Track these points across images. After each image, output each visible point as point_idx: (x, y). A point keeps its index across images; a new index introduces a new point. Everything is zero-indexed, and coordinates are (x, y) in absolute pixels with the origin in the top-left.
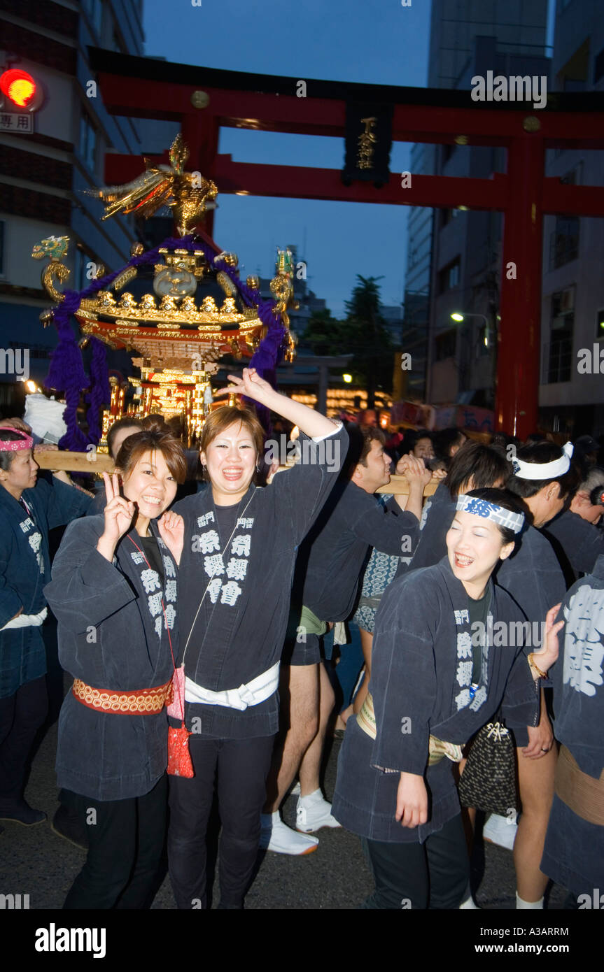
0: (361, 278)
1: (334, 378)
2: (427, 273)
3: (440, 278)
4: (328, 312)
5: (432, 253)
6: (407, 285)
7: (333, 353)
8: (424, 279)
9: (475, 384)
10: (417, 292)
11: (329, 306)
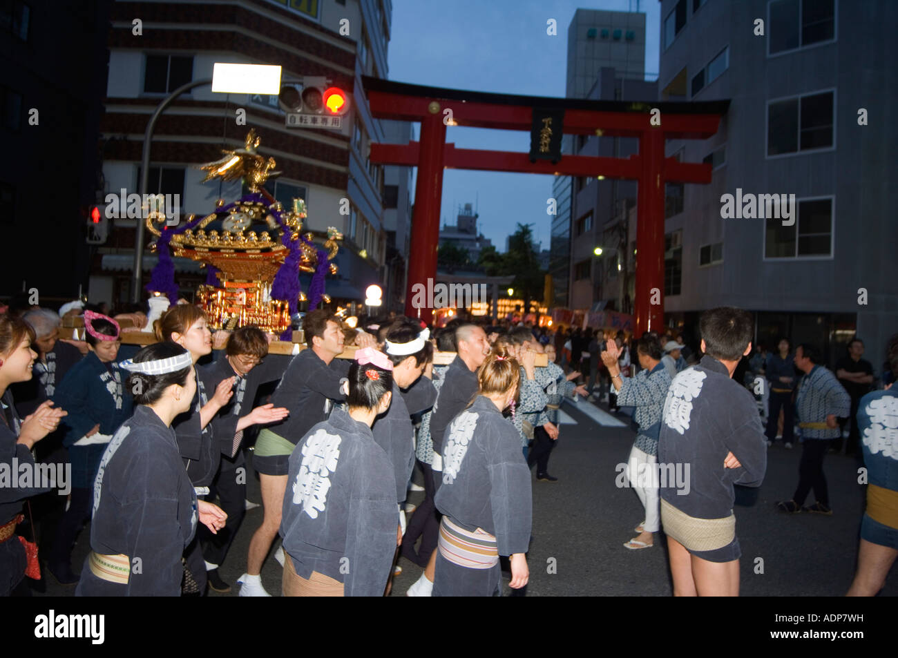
0: (520, 225)
1: (502, 292)
2: (568, 222)
3: (578, 225)
4: (494, 248)
5: (571, 208)
6: (553, 230)
7: (500, 275)
8: (567, 225)
9: (606, 296)
10: (561, 235)
11: (493, 243)
